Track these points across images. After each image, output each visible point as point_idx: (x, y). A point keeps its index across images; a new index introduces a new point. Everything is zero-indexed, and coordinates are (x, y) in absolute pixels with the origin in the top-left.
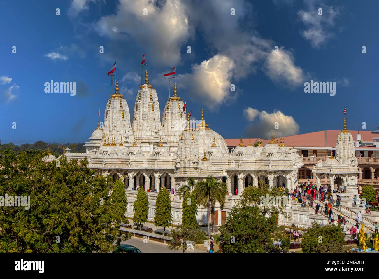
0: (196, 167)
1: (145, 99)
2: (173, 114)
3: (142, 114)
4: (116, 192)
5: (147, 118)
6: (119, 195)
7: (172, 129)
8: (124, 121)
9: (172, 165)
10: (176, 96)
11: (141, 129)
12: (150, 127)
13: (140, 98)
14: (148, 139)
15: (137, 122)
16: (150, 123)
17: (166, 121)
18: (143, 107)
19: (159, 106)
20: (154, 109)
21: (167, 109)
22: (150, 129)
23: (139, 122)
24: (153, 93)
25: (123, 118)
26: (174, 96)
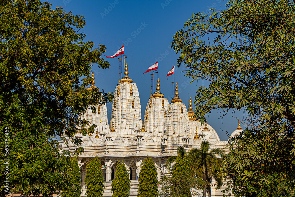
0: (186, 144)
1: (125, 94)
2: (156, 112)
3: (121, 111)
4: (91, 173)
5: (126, 115)
6: (94, 177)
7: (155, 129)
8: (100, 117)
9: (156, 152)
10: (159, 93)
11: (119, 126)
12: (130, 126)
13: (118, 93)
14: (128, 138)
15: (115, 120)
16: (130, 121)
17: (148, 120)
18: (122, 103)
19: (140, 102)
20: (135, 105)
21: (149, 108)
22: (130, 128)
23: (117, 119)
24: (133, 88)
25: (100, 114)
26: (157, 93)
